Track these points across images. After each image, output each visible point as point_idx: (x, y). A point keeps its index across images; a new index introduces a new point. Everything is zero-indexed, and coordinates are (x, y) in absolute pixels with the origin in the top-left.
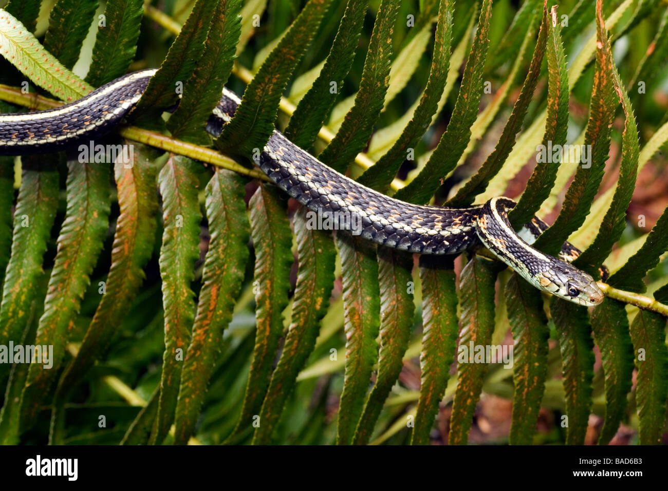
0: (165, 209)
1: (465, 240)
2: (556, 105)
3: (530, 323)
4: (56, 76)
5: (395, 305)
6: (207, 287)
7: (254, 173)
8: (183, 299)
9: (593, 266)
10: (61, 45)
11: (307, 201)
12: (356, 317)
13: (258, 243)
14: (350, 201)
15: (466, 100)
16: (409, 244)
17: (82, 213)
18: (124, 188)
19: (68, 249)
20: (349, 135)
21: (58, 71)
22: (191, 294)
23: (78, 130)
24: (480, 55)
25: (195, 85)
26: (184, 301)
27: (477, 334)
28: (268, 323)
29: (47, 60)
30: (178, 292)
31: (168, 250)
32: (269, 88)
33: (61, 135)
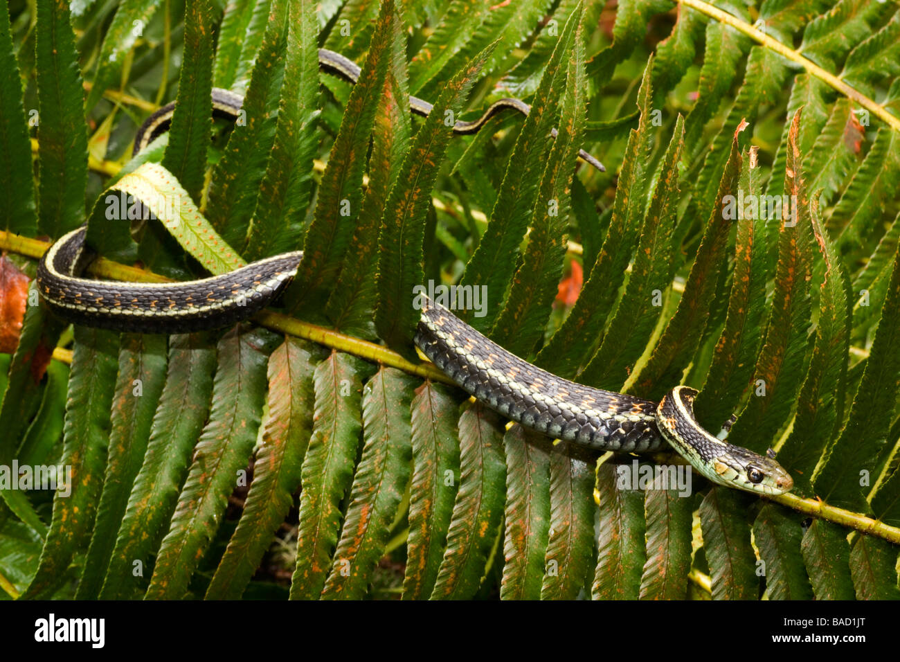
0: (317, 408)
1: (646, 432)
2: (747, 256)
3: (732, 559)
4: (210, 244)
5: (568, 526)
6: (355, 505)
7: (421, 370)
8: (325, 515)
9: (801, 473)
10: (224, 219)
11: (464, 379)
12: (520, 538)
13: (418, 452)
14: (513, 377)
15: (649, 257)
16: (577, 430)
17: (228, 419)
18: (277, 387)
19: (207, 459)
20: (522, 309)
21: (212, 239)
22: (338, 514)
23: (224, 300)
24: (667, 205)
25: (358, 253)
26: (326, 519)
27: (667, 569)
28: (423, 552)
29: (200, 224)
30: (320, 506)
31: (314, 456)
32: (410, 207)
33: (205, 305)
